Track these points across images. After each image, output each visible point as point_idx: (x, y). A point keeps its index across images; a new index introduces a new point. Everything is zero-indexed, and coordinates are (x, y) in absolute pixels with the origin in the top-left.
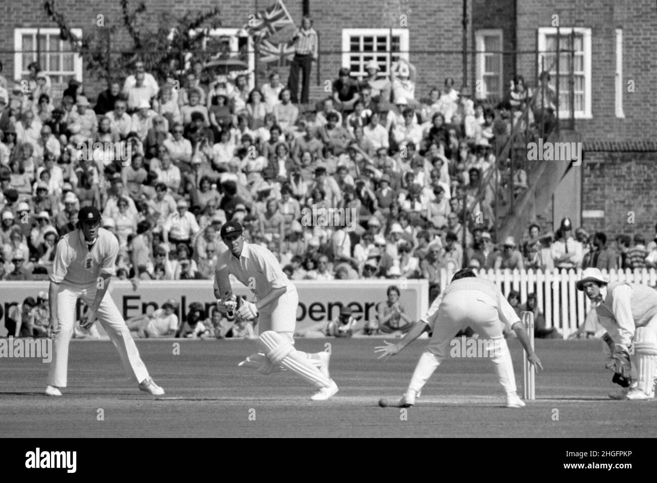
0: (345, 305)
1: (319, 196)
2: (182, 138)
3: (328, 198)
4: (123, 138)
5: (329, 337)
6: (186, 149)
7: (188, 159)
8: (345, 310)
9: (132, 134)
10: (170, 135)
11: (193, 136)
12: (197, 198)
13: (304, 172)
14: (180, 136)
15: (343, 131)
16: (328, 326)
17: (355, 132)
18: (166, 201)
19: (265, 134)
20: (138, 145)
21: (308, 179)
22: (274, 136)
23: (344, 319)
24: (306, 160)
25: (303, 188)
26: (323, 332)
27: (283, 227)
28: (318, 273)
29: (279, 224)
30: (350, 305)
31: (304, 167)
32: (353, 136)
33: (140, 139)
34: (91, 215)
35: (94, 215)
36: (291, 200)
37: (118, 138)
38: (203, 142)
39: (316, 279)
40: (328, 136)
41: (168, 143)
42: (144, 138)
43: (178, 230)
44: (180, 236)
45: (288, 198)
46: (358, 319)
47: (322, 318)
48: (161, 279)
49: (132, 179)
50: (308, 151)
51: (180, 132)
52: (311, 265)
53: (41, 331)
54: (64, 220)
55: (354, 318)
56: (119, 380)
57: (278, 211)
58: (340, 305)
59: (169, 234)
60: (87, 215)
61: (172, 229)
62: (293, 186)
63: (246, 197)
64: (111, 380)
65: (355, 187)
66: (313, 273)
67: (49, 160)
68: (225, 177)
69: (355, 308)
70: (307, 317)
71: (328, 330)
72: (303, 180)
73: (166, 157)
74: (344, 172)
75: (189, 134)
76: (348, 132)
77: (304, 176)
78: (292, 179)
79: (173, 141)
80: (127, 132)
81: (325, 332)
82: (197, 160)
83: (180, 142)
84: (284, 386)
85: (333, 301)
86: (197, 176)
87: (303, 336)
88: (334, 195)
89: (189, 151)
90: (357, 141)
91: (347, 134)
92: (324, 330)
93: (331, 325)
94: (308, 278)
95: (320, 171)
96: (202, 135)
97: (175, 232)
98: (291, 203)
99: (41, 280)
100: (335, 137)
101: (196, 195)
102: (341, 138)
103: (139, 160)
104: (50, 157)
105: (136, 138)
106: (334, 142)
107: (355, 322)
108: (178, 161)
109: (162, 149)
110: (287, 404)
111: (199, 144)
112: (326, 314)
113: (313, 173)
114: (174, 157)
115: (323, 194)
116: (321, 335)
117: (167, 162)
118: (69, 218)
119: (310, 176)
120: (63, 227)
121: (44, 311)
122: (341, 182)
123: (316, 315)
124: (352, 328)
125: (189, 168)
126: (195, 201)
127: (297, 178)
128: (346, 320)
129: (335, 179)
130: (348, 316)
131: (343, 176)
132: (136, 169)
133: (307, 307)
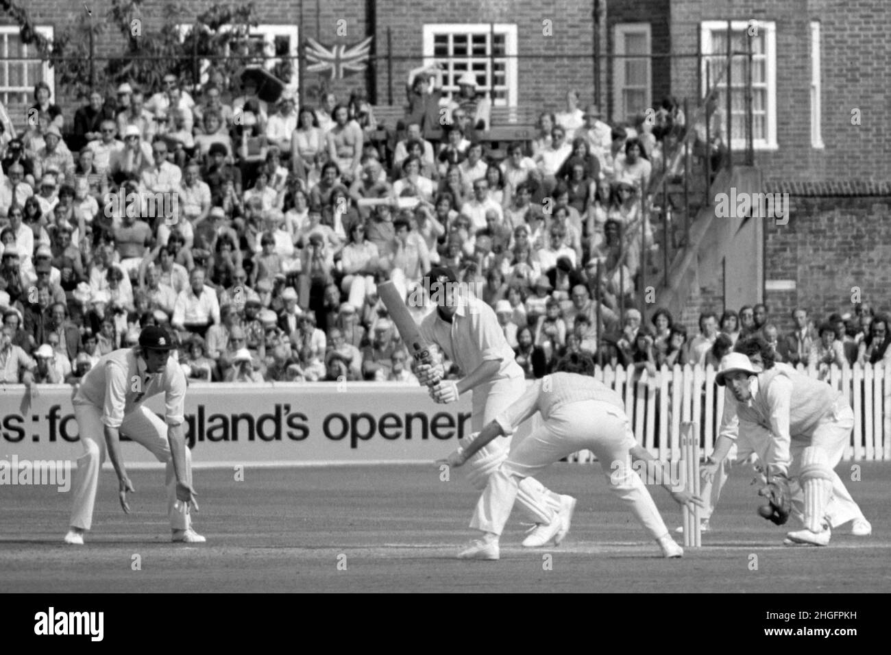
0: (430, 416)
2: (198, 181)
6: (202, 198)
11: (212, 177)
14: (194, 178)
30: (437, 417)
34: (162, 341)
46: (449, 436)
47: (397, 436)
51: (195, 173)
58: (422, 417)
67: (14, 216)
69: (444, 420)
70: (377, 434)
83: (195, 187)
85: (413, 412)
104: (14, 212)
112: (403, 430)
123: (390, 432)
132: (128, 224)
133: (377, 421)
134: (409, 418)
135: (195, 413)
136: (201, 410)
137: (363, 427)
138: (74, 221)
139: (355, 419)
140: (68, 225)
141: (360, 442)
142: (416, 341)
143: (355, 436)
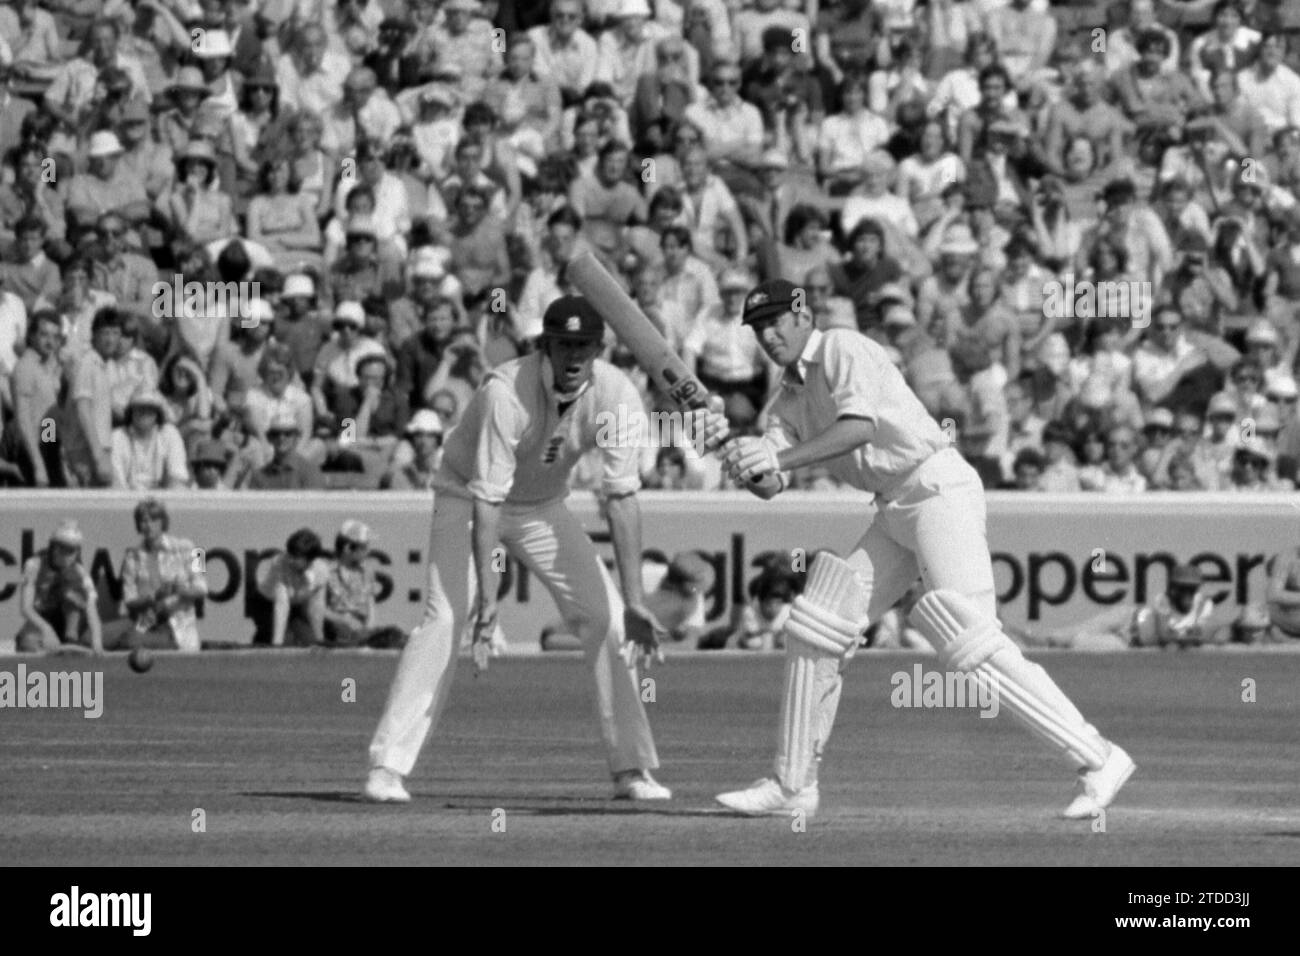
0: (1183, 559)
1: (1109, 263)
2: (738, 100)
3: (1135, 266)
4: (569, 99)
5: (1136, 650)
6: (746, 132)
7: (754, 160)
8: (1181, 572)
9: (598, 90)
10: (701, 92)
11: (765, 93)
12: (778, 265)
13: (1071, 195)
14: (730, 92)
15: (1181, 83)
16: (1135, 617)
17: (1213, 84)
18: (690, 276)
19: (962, 89)
20: (614, 120)
21: (1082, 215)
22: (993, 93)
23: (1180, 597)
24: (1078, 160)
25: (1068, 239)
26: (1120, 635)
27: (1014, 346)
28: (1107, 473)
29: (1005, 339)
30: (1197, 561)
31: (1072, 179)
32: (1208, 97)
33: (620, 100)
34: (574, 323)
35: (583, 321)
36: (1035, 271)
37: (555, 97)
38: (792, 111)
39: (1102, 490)
40: (1140, 96)
41: (699, 112)
42: (629, 101)
43: (722, 352)
44: (728, 370)
45: (1026, 267)
46: (1219, 599)
47: (1117, 597)
48: (676, 487)
49: (599, 211)
50: (1083, 135)
51: (732, 83)
52: (1096, 449)
53: (346, 626)
54: (409, 323)
55: (1205, 598)
56: (557, 760)
57: (999, 302)
58: (1168, 561)
59: (700, 363)
60: (564, 322)
61: (707, 348)
62: (1039, 234)
63: (913, 263)
64: (533, 762)
65: (1211, 237)
66: (1094, 474)
67: (371, 159)
68: (854, 210)
69: (1210, 569)
70: (1079, 593)
71: (1134, 629)
72: (1068, 217)
73: (695, 156)
74: (1179, 195)
75: (754, 87)
76: (1194, 83)
77: (1072, 207)
78: (1038, 213)
79: (712, 108)
80: (585, 82)
81: (1129, 637)
82: (777, 157)
83: (732, 110)
84: (1009, 779)
85: (1150, 551)
86: (774, 207)
87: (1066, 645)
88: (1153, 257)
89: (757, 135)
90: (1219, 109)
91: (1190, 90)
92: (1125, 629)
93: (1143, 616)
94: (1085, 486)
95: (1118, 193)
96: (788, 90)
97: (717, 361)
98: (1034, 281)
99: (347, 487)
100: (1159, 99)
101: (776, 255)
102: (1174, 101)
103: (618, 159)
104: (372, 150)
105: (610, 102)
106: (1157, 112)
107: (1209, 606)
108: (724, 163)
109: (686, 133)
110: (1019, 829)
111: (781, 117)
112: (1130, 586)
113: (1098, 197)
114: (714, 150)
115: (1122, 259)
116: (1115, 644)
117: (699, 169)
118: (424, 318)
119: (1089, 206)
120: (406, 344)
121: (356, 575)
122: (1172, 224)
123: (1104, 589)
124: (1201, 622)
125: (753, 182)
126: (771, 271)
127: (1052, 211)
128: (1186, 601)
129: (1158, 212)
130: (1191, 590)
131: (1176, 206)
132: (608, 184)
133: (1079, 566)
134: (1143, 563)
135: (726, 547)
136: (738, 542)
137: (1052, 579)
138: (496, 174)
139: (1036, 562)
140: (482, 181)
141: (1045, 608)
142: (665, 365)
143: (1036, 596)
